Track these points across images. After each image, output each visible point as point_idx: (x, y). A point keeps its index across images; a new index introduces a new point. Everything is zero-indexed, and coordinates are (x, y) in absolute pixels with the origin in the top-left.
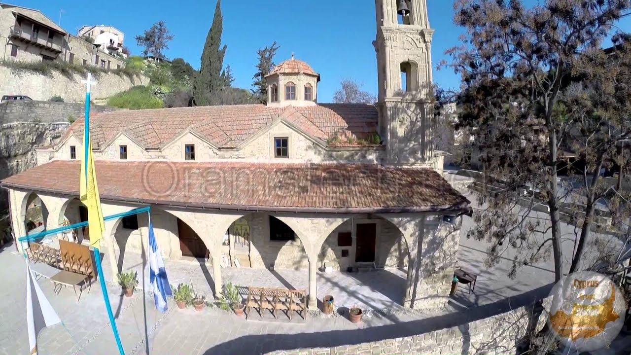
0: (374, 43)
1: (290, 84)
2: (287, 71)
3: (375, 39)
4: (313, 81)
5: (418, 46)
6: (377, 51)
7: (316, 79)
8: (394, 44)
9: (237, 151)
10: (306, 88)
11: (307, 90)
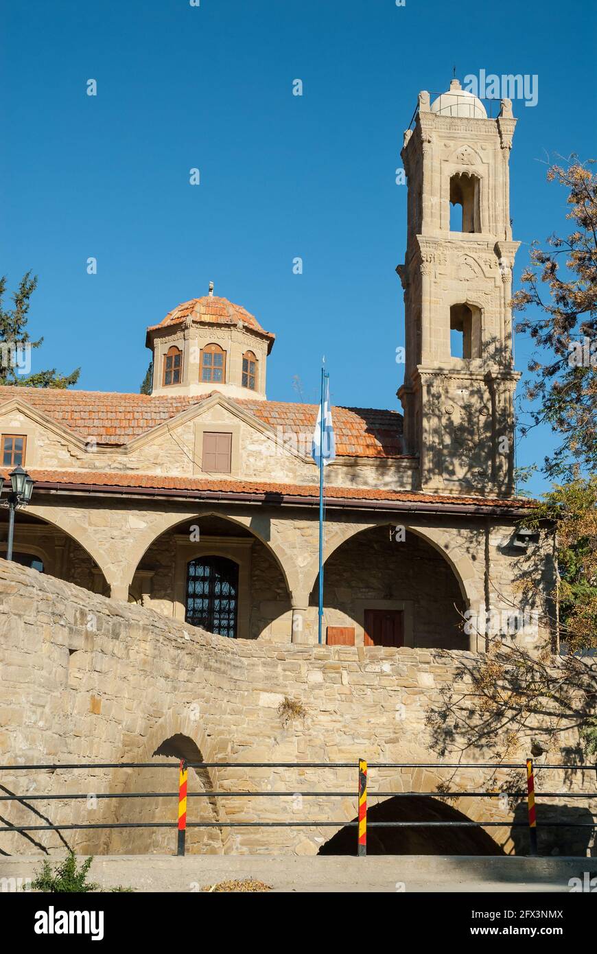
0: (400, 270)
1: (213, 348)
2: (207, 319)
3: (403, 263)
4: (260, 347)
5: (487, 275)
6: (406, 285)
7: (265, 344)
8: (440, 269)
9: (126, 454)
10: (245, 362)
11: (248, 364)
